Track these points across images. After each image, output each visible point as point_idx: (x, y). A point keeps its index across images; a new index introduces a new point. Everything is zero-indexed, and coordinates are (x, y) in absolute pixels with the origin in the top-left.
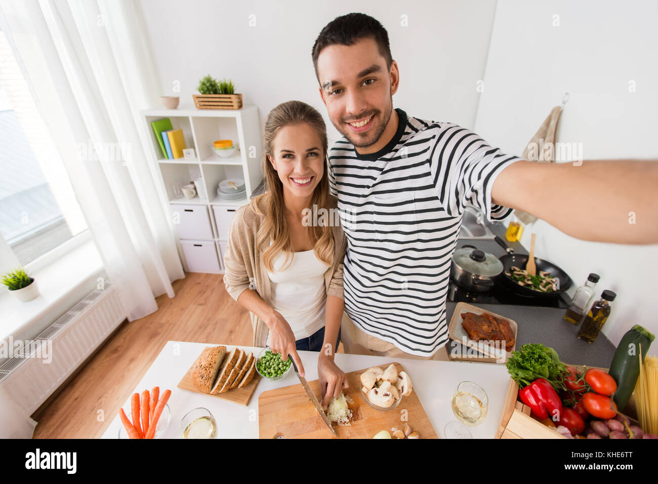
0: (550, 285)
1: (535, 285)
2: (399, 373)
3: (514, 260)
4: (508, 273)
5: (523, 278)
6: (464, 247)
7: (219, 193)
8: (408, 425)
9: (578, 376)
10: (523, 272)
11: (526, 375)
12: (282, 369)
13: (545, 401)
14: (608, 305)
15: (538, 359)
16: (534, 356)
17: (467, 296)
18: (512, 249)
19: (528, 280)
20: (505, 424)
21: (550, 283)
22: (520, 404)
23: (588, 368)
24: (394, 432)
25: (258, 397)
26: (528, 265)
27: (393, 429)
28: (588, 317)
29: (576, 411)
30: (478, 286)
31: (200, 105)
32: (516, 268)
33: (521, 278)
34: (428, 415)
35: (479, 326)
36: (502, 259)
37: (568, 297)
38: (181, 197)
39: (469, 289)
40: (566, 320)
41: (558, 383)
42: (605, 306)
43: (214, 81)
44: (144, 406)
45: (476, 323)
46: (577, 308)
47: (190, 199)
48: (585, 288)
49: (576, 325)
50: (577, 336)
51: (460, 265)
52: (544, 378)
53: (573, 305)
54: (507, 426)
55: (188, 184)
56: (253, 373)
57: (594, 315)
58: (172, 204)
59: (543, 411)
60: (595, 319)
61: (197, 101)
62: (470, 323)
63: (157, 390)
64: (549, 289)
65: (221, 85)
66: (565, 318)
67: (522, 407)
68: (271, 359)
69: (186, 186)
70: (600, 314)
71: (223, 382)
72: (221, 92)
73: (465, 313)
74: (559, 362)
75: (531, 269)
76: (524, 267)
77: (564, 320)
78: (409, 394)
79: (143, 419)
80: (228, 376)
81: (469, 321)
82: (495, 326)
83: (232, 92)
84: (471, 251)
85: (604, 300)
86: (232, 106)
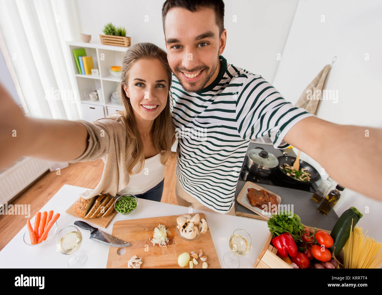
0: (306, 178)
1: (297, 176)
2: (201, 219)
3: (286, 160)
4: (281, 167)
5: (290, 171)
6: (256, 148)
7: (112, 99)
8: (202, 251)
9: (311, 234)
10: (291, 167)
11: (278, 230)
12: (130, 209)
13: (287, 247)
14: (339, 193)
15: (287, 220)
16: (285, 218)
17: (254, 178)
18: (287, 153)
19: (293, 173)
20: (261, 257)
21: (306, 176)
22: (271, 247)
23: (318, 229)
24: (192, 254)
25: (113, 224)
26: (295, 164)
27: (192, 252)
28: (326, 199)
29: (306, 255)
30: (262, 173)
31: (104, 42)
32: (287, 165)
33: (289, 171)
34: (215, 247)
35: (257, 197)
36: (279, 158)
37: (316, 185)
38: (88, 100)
39: (256, 174)
40: (313, 200)
41: (297, 237)
42: (337, 193)
43: (114, 27)
44: (42, 221)
45: (255, 195)
46: (320, 192)
47: (94, 101)
48: (327, 181)
49: (318, 203)
50: (318, 210)
51: (251, 159)
52: (289, 233)
53: (318, 191)
54: (262, 259)
55: (93, 92)
56: (112, 209)
57: (330, 198)
58: (82, 103)
59: (285, 253)
60: (330, 201)
61: (102, 39)
62: (252, 194)
63: (52, 212)
64: (305, 180)
65: (118, 30)
66: (312, 198)
67: (272, 249)
68: (125, 202)
69: (92, 93)
70: (333, 198)
71: (93, 212)
72: (117, 35)
73: (251, 188)
74: (301, 224)
75: (296, 166)
76: (292, 164)
77: (311, 199)
78: (204, 233)
79: (41, 229)
80: (97, 209)
81: (251, 193)
82: (267, 198)
83: (124, 36)
84: (260, 151)
85: (337, 190)
86: (124, 44)
